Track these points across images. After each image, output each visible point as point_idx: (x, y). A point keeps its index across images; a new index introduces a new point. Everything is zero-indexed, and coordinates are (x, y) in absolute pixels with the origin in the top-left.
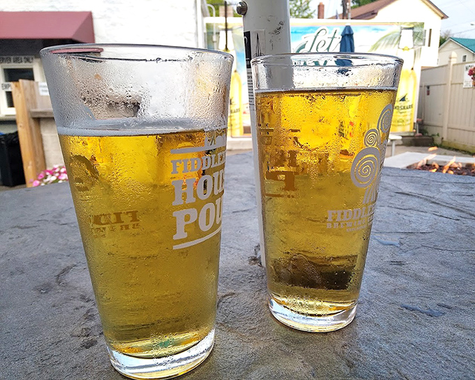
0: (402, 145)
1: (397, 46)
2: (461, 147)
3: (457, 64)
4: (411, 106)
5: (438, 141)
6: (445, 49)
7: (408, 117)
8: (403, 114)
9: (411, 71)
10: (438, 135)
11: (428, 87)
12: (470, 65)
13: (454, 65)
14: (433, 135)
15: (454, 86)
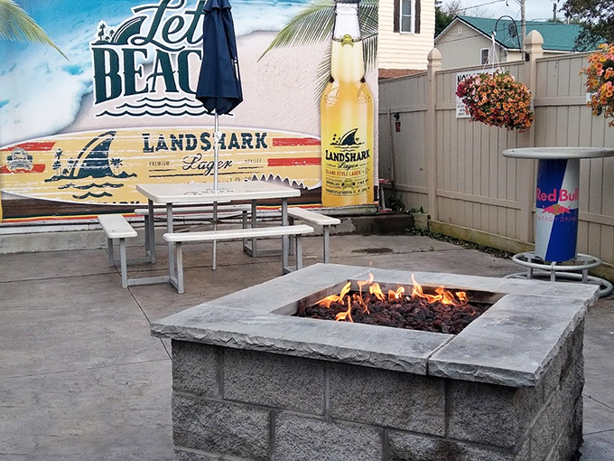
0: (354, 233)
1: (330, 33)
2: (462, 235)
3: (443, 73)
4: (365, 155)
5: (421, 221)
6: (448, 38)
7: (363, 177)
8: (351, 170)
9: (360, 84)
10: (422, 210)
11: (397, 116)
12: (465, 73)
13: (437, 73)
14: (414, 211)
15: (440, 113)
